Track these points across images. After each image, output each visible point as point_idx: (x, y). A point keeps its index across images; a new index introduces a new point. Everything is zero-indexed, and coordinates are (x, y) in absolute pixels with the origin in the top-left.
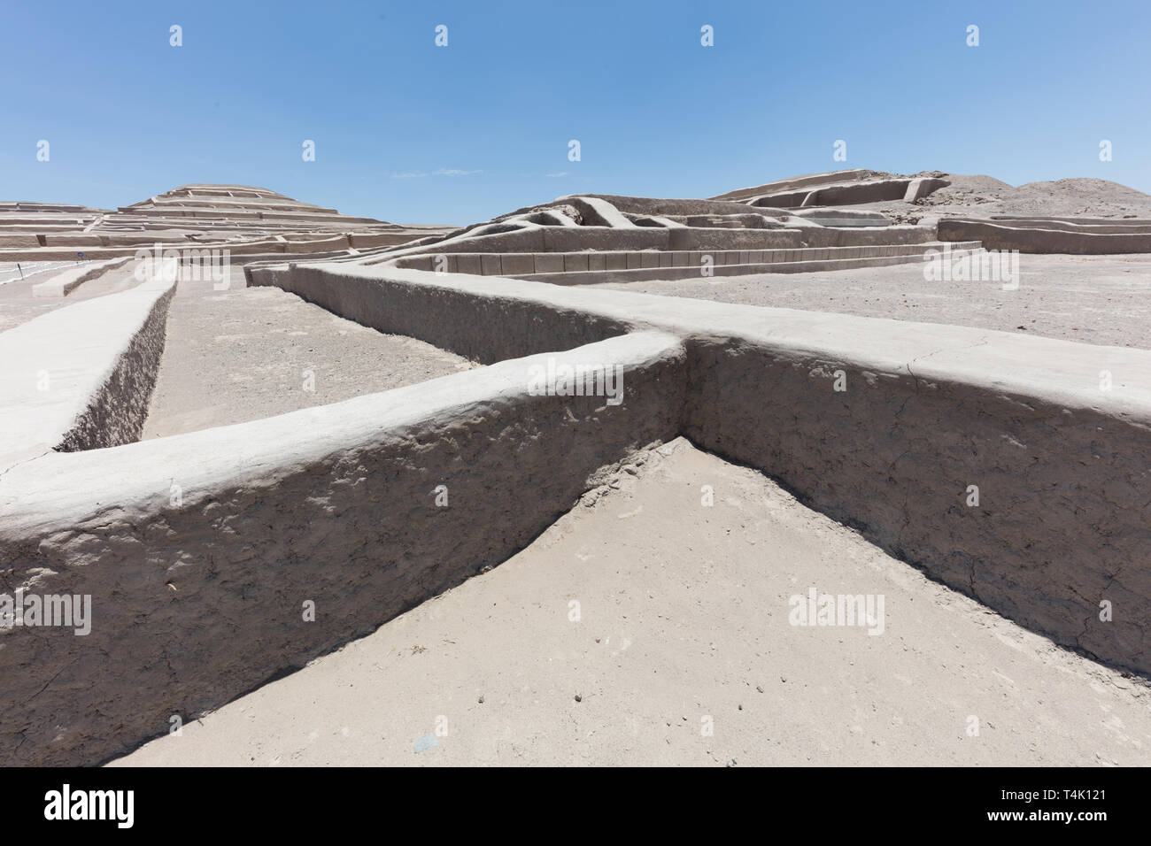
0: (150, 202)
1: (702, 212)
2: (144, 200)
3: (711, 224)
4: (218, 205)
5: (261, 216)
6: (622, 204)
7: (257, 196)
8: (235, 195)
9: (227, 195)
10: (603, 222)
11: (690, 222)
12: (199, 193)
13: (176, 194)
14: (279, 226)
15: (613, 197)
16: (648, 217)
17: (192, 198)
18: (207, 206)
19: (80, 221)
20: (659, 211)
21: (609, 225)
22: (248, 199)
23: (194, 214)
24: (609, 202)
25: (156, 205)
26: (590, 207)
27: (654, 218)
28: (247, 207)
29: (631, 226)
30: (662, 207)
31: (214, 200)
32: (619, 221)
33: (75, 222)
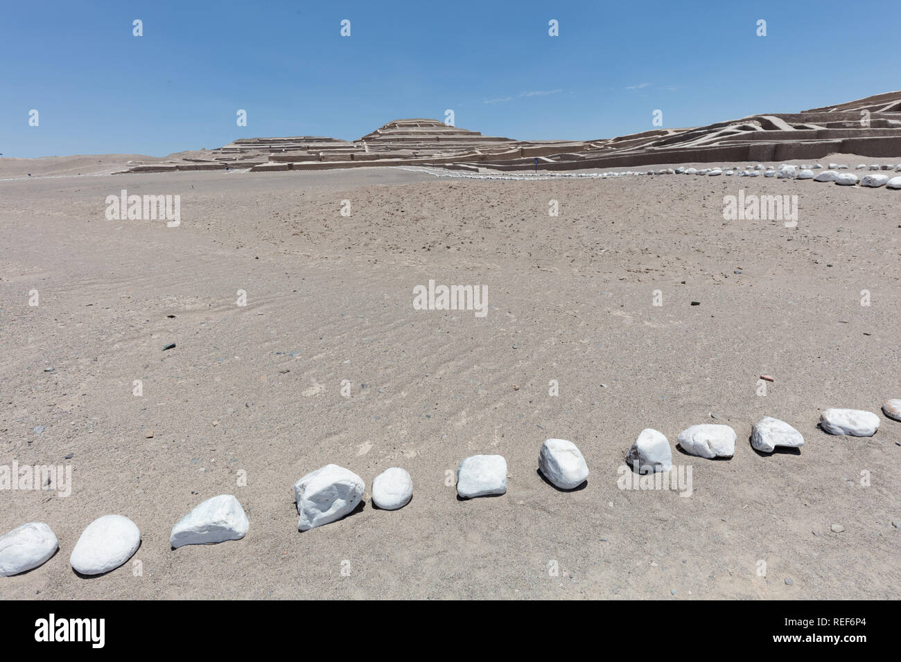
0: (376, 133)
1: (838, 120)
2: (372, 132)
3: (845, 127)
4: (414, 133)
5: (438, 139)
6: (787, 118)
7: (432, 126)
8: (421, 126)
9: (416, 126)
10: (777, 128)
11: (828, 126)
12: (400, 126)
13: (389, 127)
14: (452, 145)
15: (778, 115)
16: (800, 124)
17: (399, 130)
18: (407, 133)
19: (355, 146)
20: (807, 121)
21: (780, 129)
22: (428, 128)
23: (403, 140)
24: (779, 117)
25: (381, 135)
26: (769, 121)
27: (806, 125)
28: (429, 133)
29: (792, 129)
30: (810, 118)
31: (411, 130)
32: (785, 127)
33: (353, 147)
